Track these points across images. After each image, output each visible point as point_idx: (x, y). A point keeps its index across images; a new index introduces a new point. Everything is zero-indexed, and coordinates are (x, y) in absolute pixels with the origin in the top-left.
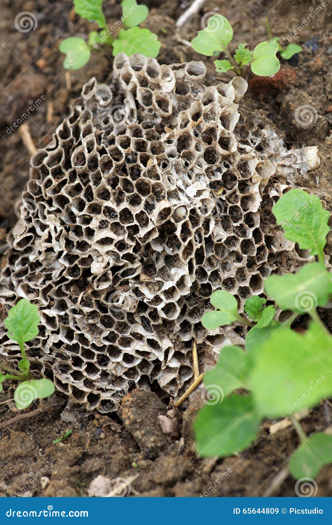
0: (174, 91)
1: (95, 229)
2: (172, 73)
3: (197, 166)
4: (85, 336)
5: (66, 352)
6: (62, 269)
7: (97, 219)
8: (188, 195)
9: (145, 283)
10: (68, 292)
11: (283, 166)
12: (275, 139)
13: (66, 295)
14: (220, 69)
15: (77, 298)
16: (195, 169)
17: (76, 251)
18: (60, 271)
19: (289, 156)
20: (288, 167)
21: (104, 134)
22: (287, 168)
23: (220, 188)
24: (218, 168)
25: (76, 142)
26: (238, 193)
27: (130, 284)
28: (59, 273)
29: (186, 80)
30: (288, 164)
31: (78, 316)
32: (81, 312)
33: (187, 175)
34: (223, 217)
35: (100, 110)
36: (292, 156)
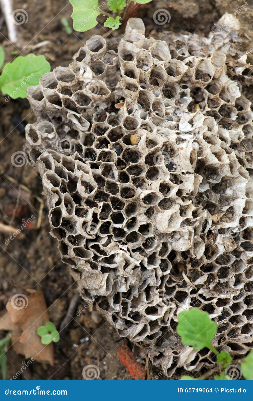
0: (94, 75)
1: (148, 222)
2: (81, 64)
3: (167, 108)
4: (222, 298)
5: (222, 322)
6: (154, 273)
7: (140, 215)
8: (187, 131)
9: (220, 221)
10: (173, 285)
11: (220, 48)
12: (191, 39)
13: (174, 288)
14: (114, 26)
15: (184, 281)
16: (168, 111)
17: (149, 251)
18: (154, 276)
19: (214, 39)
20: (223, 46)
21: (78, 154)
22: (223, 48)
23: (195, 107)
24: (181, 95)
25: (66, 180)
26: (212, 96)
27: (213, 231)
28: (155, 278)
29: (95, 60)
30: (221, 44)
31: (201, 291)
32: (199, 287)
33: (167, 121)
34: (221, 123)
35: (53, 143)
36: (216, 37)
